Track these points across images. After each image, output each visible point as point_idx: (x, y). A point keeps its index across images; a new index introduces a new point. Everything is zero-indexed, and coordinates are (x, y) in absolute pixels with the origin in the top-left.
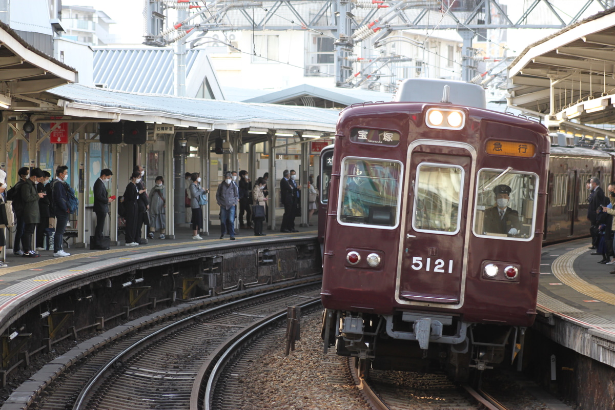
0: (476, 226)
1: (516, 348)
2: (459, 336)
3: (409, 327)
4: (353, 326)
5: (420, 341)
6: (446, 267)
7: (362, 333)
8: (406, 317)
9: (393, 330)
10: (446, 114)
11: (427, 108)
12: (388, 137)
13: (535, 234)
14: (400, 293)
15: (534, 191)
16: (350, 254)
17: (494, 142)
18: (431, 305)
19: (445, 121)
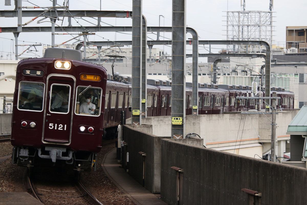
0: (76, 110)
1: (93, 162)
2: (69, 157)
3: (48, 153)
4: (24, 153)
5: (52, 158)
6: (63, 128)
7: (28, 156)
8: (47, 149)
9: (41, 155)
10: (63, 63)
11: (55, 60)
12: (39, 73)
13: (101, 113)
14: (44, 138)
15: (100, 95)
16: (23, 122)
17: (84, 75)
18: (57, 144)
19: (63, 66)
